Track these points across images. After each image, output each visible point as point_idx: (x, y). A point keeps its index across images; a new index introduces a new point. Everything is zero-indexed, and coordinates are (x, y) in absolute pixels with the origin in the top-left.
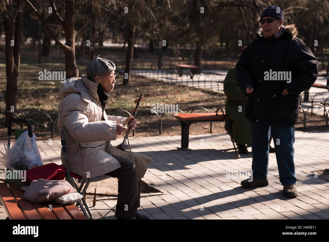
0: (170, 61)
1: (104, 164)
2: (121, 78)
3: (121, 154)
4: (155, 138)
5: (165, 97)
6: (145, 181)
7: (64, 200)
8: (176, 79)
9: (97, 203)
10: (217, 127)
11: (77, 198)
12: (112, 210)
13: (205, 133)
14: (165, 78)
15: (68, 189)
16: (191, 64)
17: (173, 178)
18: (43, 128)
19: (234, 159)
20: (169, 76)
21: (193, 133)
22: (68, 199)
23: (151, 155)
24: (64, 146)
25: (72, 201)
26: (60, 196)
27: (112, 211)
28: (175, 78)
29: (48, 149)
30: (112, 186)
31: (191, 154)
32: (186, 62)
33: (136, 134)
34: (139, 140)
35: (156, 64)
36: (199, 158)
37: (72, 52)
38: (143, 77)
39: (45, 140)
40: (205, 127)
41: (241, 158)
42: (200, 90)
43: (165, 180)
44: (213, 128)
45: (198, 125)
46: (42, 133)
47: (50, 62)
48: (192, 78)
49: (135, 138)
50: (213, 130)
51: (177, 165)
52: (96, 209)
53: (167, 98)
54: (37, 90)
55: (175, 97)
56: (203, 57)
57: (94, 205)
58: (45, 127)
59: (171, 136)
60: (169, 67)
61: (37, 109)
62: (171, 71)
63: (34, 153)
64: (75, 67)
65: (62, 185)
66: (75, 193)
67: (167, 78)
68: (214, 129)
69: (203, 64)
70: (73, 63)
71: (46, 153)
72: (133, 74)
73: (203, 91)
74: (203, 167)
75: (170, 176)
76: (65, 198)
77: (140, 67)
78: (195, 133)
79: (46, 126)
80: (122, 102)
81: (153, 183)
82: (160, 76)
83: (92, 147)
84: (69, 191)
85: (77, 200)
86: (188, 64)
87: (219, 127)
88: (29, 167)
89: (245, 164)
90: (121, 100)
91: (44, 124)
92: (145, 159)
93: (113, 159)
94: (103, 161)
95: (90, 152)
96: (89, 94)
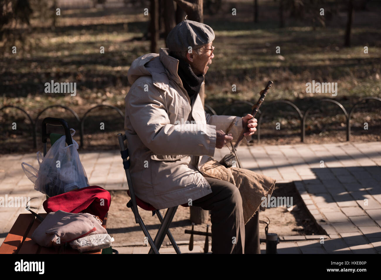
1: (186, 187)
3: (220, 173)
7: (81, 244)
11: (103, 243)
15: (92, 228)
22: (87, 243)
26: (76, 239)
43: (348, 214)
65: (81, 222)
76: (83, 242)
81: (325, 220)
83: (169, 160)
84: (92, 231)
85: (103, 245)
92: (263, 181)
93: (201, 180)
94: (185, 183)
95: (164, 168)
96: (168, 77)
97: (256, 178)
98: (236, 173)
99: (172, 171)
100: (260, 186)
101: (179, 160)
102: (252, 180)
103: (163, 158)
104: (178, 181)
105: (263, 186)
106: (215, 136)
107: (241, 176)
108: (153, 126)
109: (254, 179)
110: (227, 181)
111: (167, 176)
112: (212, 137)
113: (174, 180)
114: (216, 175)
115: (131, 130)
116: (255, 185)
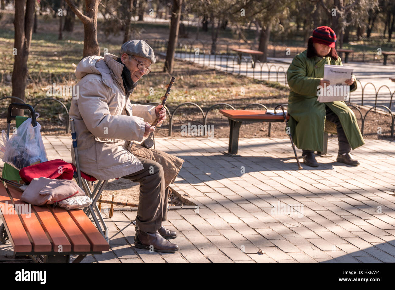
0: (228, 45)
1: (124, 164)
2: (161, 62)
3: (145, 154)
4: (197, 140)
5: (216, 89)
6: (177, 191)
7: (70, 203)
8: (233, 68)
9: (114, 214)
10: (278, 130)
11: (86, 203)
12: (132, 222)
13: (262, 136)
14: (218, 65)
15: (76, 191)
16: (255, 49)
17: (213, 189)
18: (57, 121)
19: (294, 170)
20: (224, 63)
21: (245, 136)
22: (74, 203)
23: (188, 160)
24: (75, 140)
25: (79, 205)
26: (65, 199)
27: (132, 225)
28: (232, 66)
29: (60, 146)
30: (136, 195)
31: (239, 161)
32: (249, 47)
33: (173, 134)
34: (176, 142)
35: (210, 47)
36: (249, 167)
37: (93, 25)
38: (190, 63)
39: (58, 135)
40: (262, 129)
41: (304, 169)
42: (262, 83)
43: (203, 191)
44: (271, 131)
45: (254, 126)
46: (55, 127)
47: (74, 40)
48: (253, 67)
49: (171, 139)
50: (272, 133)
51: (221, 174)
52: (113, 221)
53: (218, 91)
54: (54, 74)
55: (228, 90)
56: (270, 40)
57: (111, 216)
58: (59, 119)
59: (218, 138)
60: (225, 52)
61: (52, 97)
62: (227, 56)
63: (38, 147)
64: (96, 44)
65: (68, 186)
66: (84, 196)
67: (221, 66)
68: (274, 132)
69: (270, 50)
70: (94, 39)
71: (58, 151)
72: (178, 58)
73: (267, 84)
74: (253, 177)
75: (209, 187)
76: (71, 202)
77: (188, 50)
78: (248, 136)
79: (60, 117)
80: (160, 93)
81: (186, 194)
82: (212, 63)
83: (109, 142)
84: (76, 193)
86: (251, 49)
87: (281, 130)
88: (31, 163)
89: (307, 177)
90: (159, 91)
91: (58, 115)
92: (175, 161)
93: (134, 158)
94: (123, 160)
95: (107, 148)
96: (112, 77)
97: (170, 159)
98: (155, 154)
99: (113, 151)
100: (173, 164)
101: (117, 142)
102: (167, 160)
103: (105, 140)
104: (118, 158)
105: (175, 165)
106: (145, 126)
107: (159, 156)
108: (98, 115)
109: (169, 159)
110: (150, 159)
111: (109, 155)
112: (142, 127)
113: (115, 157)
114: (142, 155)
115: (77, 116)
116: (169, 163)
